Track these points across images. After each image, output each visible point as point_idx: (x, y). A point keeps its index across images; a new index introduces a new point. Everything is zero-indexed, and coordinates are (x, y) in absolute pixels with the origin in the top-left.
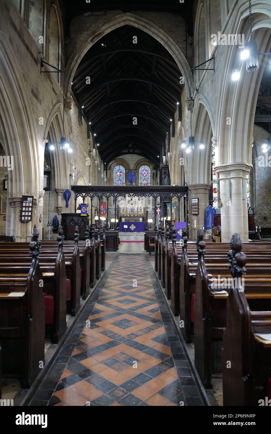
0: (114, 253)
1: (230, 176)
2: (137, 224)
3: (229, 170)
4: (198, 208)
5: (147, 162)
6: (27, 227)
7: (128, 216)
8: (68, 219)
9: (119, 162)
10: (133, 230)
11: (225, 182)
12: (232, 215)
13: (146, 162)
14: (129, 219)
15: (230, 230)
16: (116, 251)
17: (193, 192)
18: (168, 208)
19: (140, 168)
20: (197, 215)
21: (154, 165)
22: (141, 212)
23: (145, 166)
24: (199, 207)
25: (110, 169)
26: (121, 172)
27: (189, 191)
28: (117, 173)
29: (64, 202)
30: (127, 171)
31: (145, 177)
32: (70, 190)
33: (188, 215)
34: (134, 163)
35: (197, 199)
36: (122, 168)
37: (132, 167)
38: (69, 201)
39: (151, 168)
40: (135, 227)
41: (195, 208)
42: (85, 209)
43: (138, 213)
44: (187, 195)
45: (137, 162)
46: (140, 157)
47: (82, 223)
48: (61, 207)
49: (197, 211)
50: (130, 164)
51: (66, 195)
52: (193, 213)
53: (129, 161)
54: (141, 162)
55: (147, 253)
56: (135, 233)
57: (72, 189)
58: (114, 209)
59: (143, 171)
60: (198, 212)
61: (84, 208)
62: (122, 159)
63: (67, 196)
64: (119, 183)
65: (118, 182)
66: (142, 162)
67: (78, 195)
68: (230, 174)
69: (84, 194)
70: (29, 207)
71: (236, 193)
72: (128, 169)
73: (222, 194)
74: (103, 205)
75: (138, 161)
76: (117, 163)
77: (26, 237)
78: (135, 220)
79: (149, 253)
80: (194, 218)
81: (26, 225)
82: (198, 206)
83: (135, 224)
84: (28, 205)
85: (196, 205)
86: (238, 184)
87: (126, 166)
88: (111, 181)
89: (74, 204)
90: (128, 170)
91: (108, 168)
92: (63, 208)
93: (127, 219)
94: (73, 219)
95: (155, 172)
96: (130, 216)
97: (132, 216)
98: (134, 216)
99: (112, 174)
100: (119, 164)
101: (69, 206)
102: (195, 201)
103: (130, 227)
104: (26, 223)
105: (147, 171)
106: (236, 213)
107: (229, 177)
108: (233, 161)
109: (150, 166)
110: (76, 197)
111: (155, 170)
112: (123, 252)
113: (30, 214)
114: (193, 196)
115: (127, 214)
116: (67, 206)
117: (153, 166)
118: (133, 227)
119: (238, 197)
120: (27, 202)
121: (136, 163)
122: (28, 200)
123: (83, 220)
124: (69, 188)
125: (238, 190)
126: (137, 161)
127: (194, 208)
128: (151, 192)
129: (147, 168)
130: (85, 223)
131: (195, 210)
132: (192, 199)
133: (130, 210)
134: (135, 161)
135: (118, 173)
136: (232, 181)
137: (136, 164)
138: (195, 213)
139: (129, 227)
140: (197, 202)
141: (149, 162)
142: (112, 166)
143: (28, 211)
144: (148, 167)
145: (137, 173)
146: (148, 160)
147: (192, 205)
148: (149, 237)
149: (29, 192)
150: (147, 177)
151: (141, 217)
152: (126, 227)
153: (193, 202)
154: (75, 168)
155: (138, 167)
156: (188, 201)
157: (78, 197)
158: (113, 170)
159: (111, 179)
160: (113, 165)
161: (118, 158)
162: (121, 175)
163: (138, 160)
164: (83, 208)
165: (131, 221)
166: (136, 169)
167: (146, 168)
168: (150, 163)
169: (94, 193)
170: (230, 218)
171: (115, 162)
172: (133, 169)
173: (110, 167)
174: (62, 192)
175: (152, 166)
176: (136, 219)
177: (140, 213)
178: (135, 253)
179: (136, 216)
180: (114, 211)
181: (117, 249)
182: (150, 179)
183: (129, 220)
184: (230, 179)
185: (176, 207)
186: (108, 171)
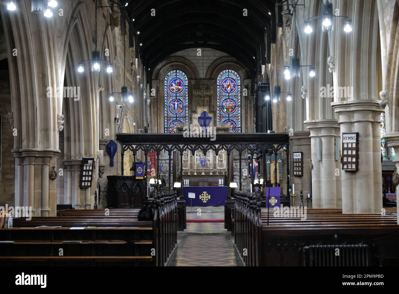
0: (181, 233)
1: (320, 133)
2: (213, 190)
3: (319, 127)
4: (302, 167)
5: (233, 64)
6: (85, 193)
7: (195, 174)
8: (118, 184)
9: (177, 63)
10: (205, 202)
11: (315, 140)
12: (323, 179)
13: (230, 63)
14: (196, 180)
15: (321, 196)
16: (183, 230)
17: (295, 142)
18: (267, 162)
19: (219, 76)
20: (300, 176)
21: (247, 69)
22: (222, 165)
23: (230, 71)
24: (304, 165)
25: (157, 78)
26: (179, 84)
27: (290, 141)
28: (172, 86)
29: (108, 158)
30: (193, 82)
31: (230, 95)
32: (116, 142)
33: (289, 176)
34: (206, 65)
35: (300, 154)
36: (182, 76)
37: (202, 73)
38: (115, 157)
39: (242, 75)
40: (209, 197)
41: (298, 167)
42: (142, 170)
43: (215, 167)
44: (288, 147)
45: (212, 64)
46: (219, 54)
47: (137, 190)
48: (104, 167)
49: (300, 171)
50: (198, 68)
51: (111, 148)
52: (295, 173)
53: (196, 61)
54: (221, 63)
55: (228, 233)
56: (210, 207)
57: (118, 139)
58: (168, 161)
59: (225, 82)
60: (302, 173)
61: (140, 168)
62: (181, 57)
63: (112, 150)
64: (176, 106)
65: (174, 105)
66: (223, 64)
67: (125, 147)
68: (321, 131)
69: (134, 146)
70: (89, 171)
71: (326, 154)
72: (193, 78)
73: (313, 155)
74: (150, 156)
75: (216, 60)
76: (172, 66)
77: (85, 205)
78: (210, 184)
79: (231, 232)
80: (297, 180)
81: (85, 191)
82: (302, 164)
83: (210, 191)
84: (88, 169)
85: (299, 162)
86: (329, 143)
87: (190, 71)
88: (159, 103)
89: (120, 160)
90: (195, 79)
91: (153, 77)
92: (105, 167)
93: (193, 179)
94: (125, 183)
95: (250, 84)
96: (199, 175)
97: (203, 174)
98: (207, 175)
99: (161, 89)
100: (176, 68)
101: (115, 164)
102: (297, 156)
103: (200, 197)
104: (85, 190)
105: (233, 80)
106: (327, 177)
107: (320, 135)
108: (322, 117)
109: (240, 72)
110: (123, 150)
111: (250, 81)
112: (194, 232)
113: (90, 179)
114: (295, 148)
115: (192, 170)
116: (112, 165)
117: (246, 71)
118: (205, 197)
119: (329, 159)
120: (88, 165)
121: (210, 66)
122: (89, 163)
123: (138, 185)
124: (113, 138)
125: (329, 149)
126: (211, 61)
127: (296, 167)
128: (235, 143)
129: (233, 74)
130: (141, 189)
131: (298, 170)
132: (294, 154)
133: (199, 162)
134: (208, 62)
135: (174, 85)
136: (323, 139)
137: (210, 68)
138: (298, 173)
139: (197, 196)
140: (300, 157)
141: (237, 63)
142: (161, 71)
143: (88, 176)
144: (236, 73)
145: (212, 87)
146: (235, 59)
147: (294, 162)
148: (232, 209)
149: (87, 153)
150: (234, 94)
151: (220, 176)
152: (192, 195)
153: (295, 157)
154: (121, 107)
155: (214, 73)
156: (289, 156)
157: (126, 150)
158: (163, 80)
159: (160, 99)
160: (162, 69)
161: (173, 55)
162: (179, 90)
163: (215, 58)
164: (138, 168)
165: (201, 185)
166: (210, 79)
167: (232, 76)
168: (240, 65)
169: (149, 144)
170: (321, 183)
171: (167, 64)
172: (204, 77)
173: (158, 74)
174: (105, 144)
175: (243, 72)
176: (210, 180)
177: (219, 168)
178: (211, 232)
179: (211, 174)
180: (167, 165)
181: (185, 227)
182: (240, 98)
183: (197, 184)
184: (321, 136)
185: (281, 161)
186: (153, 82)
